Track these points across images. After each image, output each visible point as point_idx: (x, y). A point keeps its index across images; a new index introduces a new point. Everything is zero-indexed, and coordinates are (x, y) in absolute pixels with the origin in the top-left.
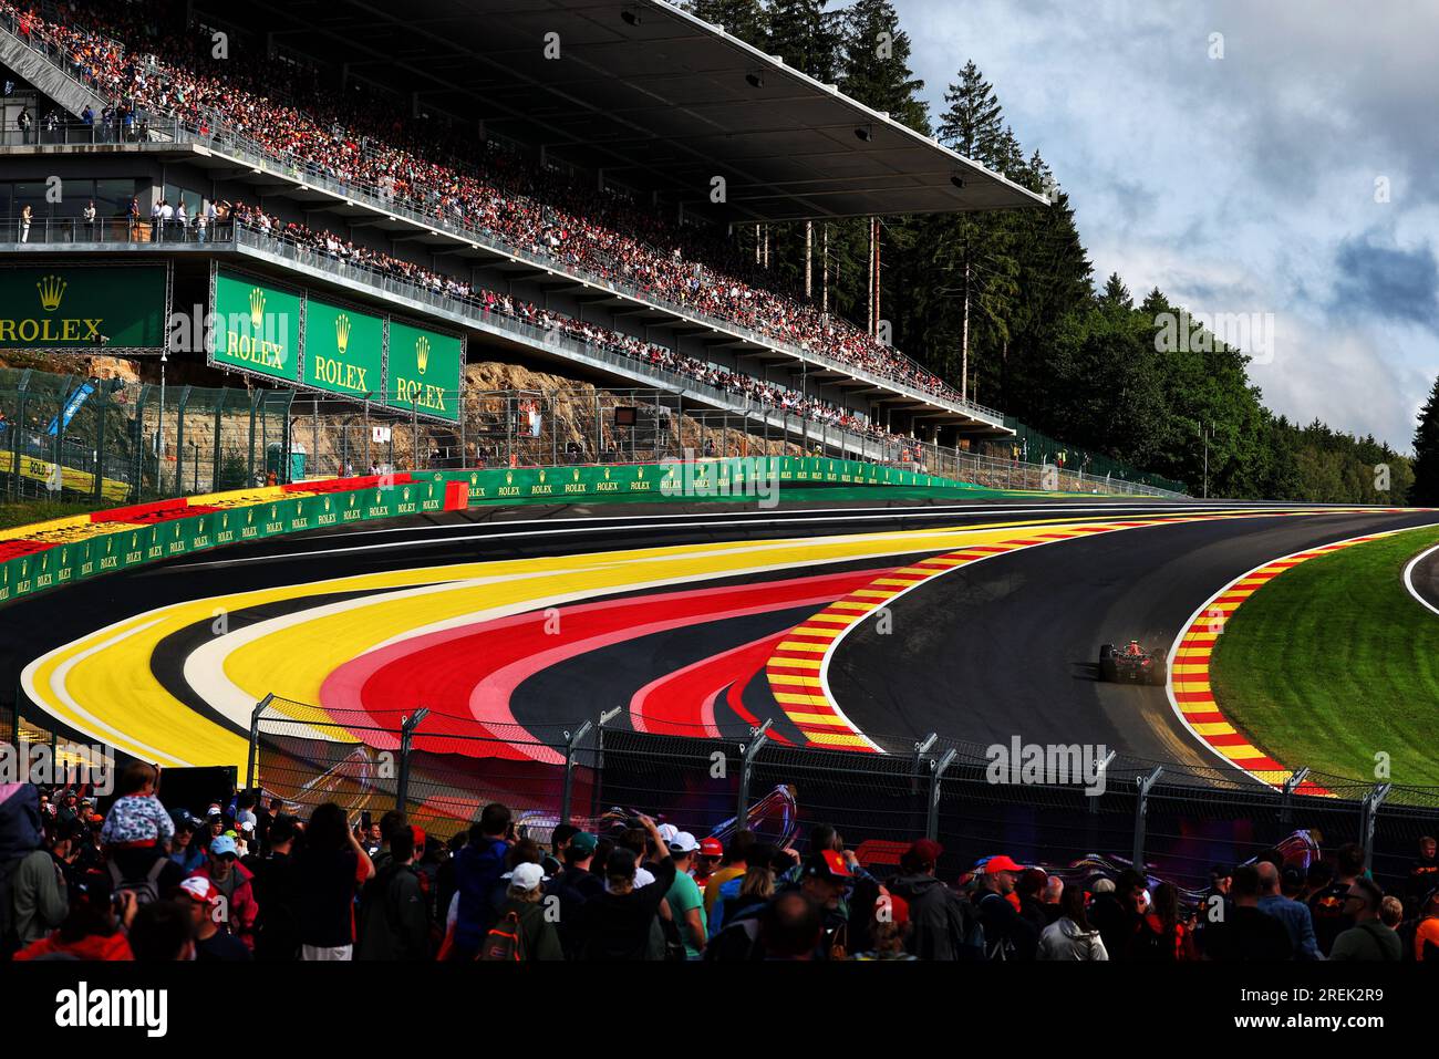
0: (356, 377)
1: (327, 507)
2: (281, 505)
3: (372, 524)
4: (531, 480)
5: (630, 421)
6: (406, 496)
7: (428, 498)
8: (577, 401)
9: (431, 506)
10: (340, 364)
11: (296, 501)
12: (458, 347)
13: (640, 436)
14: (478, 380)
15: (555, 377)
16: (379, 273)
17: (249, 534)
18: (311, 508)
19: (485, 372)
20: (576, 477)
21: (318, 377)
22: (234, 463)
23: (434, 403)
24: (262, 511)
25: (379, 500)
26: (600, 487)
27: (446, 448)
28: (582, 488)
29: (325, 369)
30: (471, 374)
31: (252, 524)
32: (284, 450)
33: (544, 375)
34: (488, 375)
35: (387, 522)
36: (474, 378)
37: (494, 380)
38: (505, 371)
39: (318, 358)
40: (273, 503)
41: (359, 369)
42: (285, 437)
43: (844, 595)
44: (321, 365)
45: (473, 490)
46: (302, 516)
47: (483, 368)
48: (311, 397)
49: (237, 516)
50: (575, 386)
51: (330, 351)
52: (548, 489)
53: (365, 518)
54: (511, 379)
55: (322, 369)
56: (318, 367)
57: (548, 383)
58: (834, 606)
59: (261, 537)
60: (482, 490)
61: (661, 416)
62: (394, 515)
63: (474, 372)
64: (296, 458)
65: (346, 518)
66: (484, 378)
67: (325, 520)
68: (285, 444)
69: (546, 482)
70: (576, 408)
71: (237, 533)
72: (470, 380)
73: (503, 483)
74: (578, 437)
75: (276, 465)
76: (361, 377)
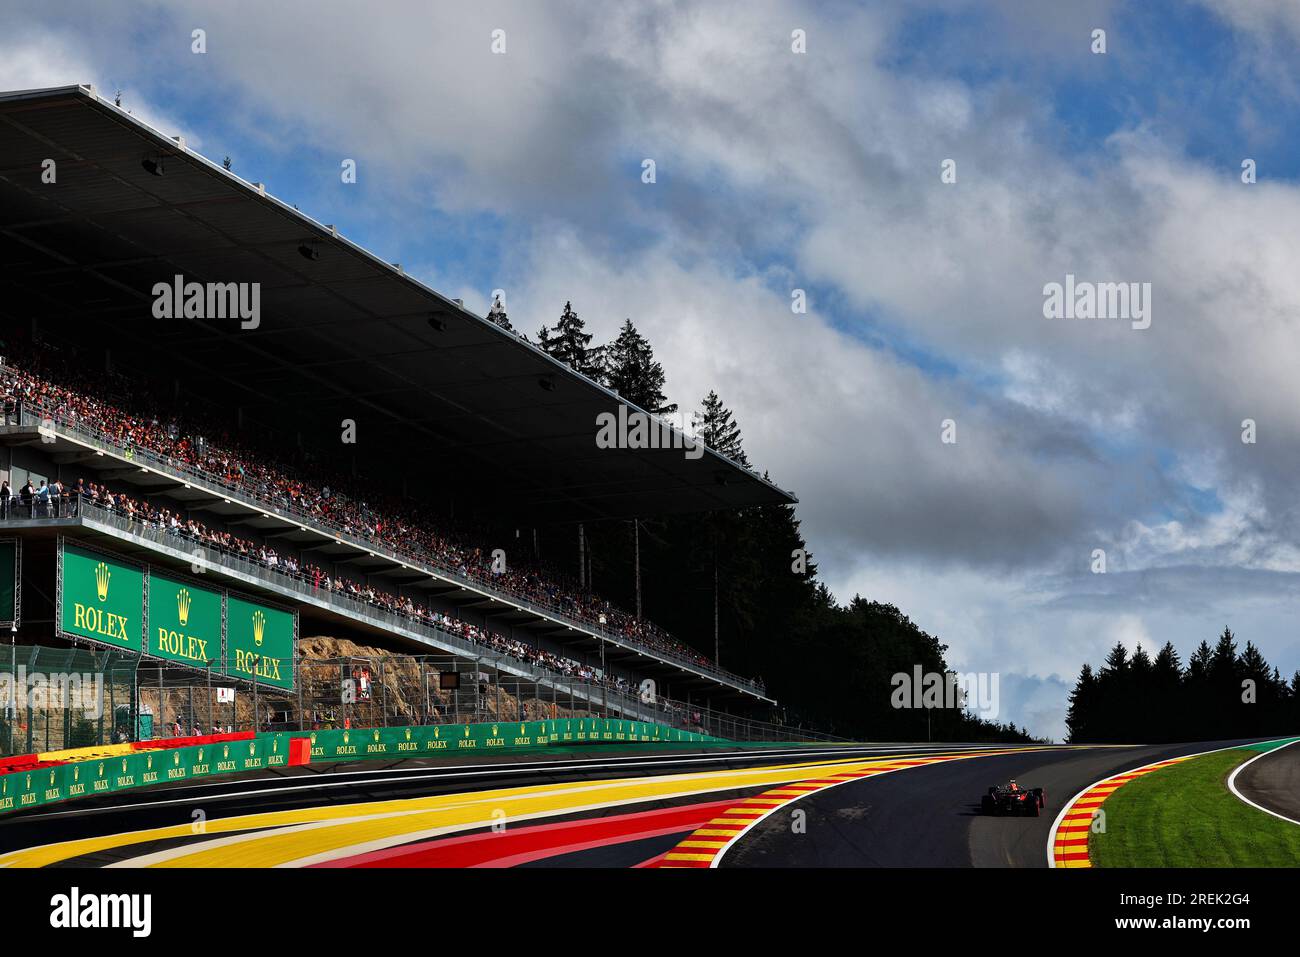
0: (197, 649)
1: (177, 761)
2: (131, 759)
3: (220, 777)
4: (367, 740)
5: (454, 685)
6: (252, 752)
7: (272, 754)
8: (400, 672)
9: (276, 761)
10: (181, 636)
11: (147, 755)
12: (291, 622)
13: (462, 700)
14: (310, 652)
15: (379, 650)
16: (216, 549)
17: (101, 787)
18: (161, 765)
19: (316, 645)
20: (408, 737)
21: (161, 648)
22: (85, 725)
23: (270, 673)
24: (112, 765)
25: (226, 755)
26: (430, 745)
27: (281, 714)
28: (413, 747)
29: (168, 640)
30: (303, 647)
31: (103, 777)
32: (132, 711)
33: (370, 648)
34: (319, 647)
35: (235, 775)
36: (306, 651)
37: (325, 652)
38: (334, 644)
39: (161, 630)
40: (123, 757)
41: (200, 641)
42: (133, 699)
43: (703, 824)
44: (164, 637)
45: (313, 748)
46: (152, 769)
47: (314, 641)
48: (155, 665)
49: (88, 769)
50: (399, 660)
51: (173, 624)
52: (382, 748)
53: (213, 772)
54: (340, 651)
55: (165, 640)
56: (161, 639)
57: (372, 654)
58: (697, 833)
59: (113, 790)
60: (321, 749)
61: (480, 681)
62: (241, 770)
63: (307, 645)
64: (144, 720)
65: (195, 772)
66: (315, 650)
67: (173, 774)
68: (132, 705)
69: (380, 741)
70: (400, 679)
71: (89, 786)
72: (302, 653)
73: (341, 743)
74: (403, 705)
76: (202, 648)
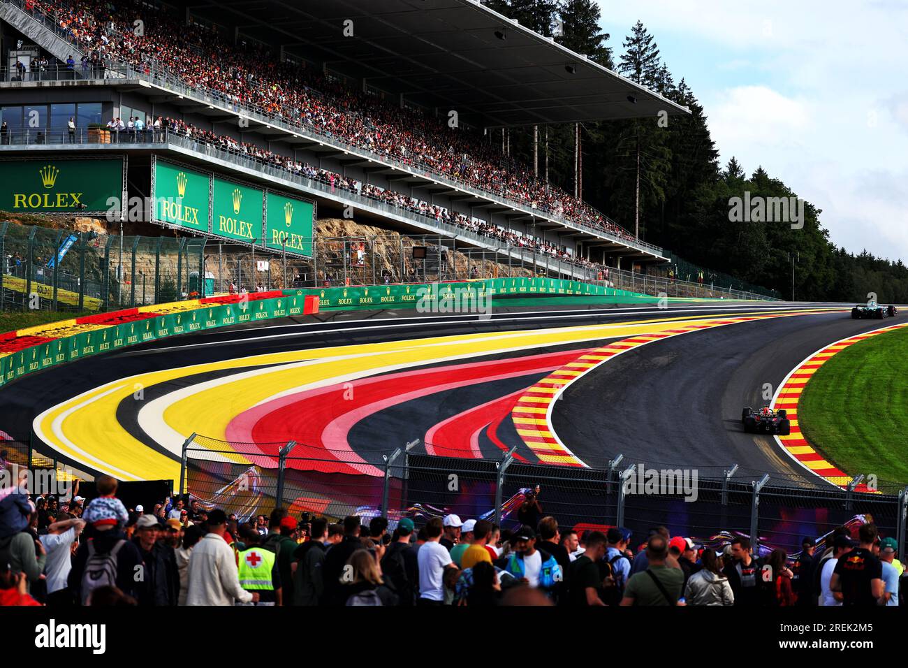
0: (246, 229)
1: (228, 313)
2: (198, 312)
3: (257, 323)
4: (359, 294)
5: (423, 256)
6: (279, 305)
7: (293, 307)
8: (388, 243)
9: (295, 311)
10: (235, 221)
11: (209, 309)
12: (311, 209)
13: (429, 265)
14: (324, 230)
15: (373, 227)
16: (260, 162)
17: (178, 331)
18: (218, 314)
19: (329, 225)
20: (388, 292)
21: (221, 230)
22: (169, 285)
23: (296, 246)
24: (186, 316)
25: (261, 308)
26: (403, 298)
27: (304, 275)
28: (392, 299)
29: (226, 224)
30: (319, 226)
31: (181, 324)
32: (200, 276)
33: (367, 226)
34: (331, 227)
35: (267, 322)
36: (322, 229)
37: (335, 230)
38: (341, 224)
39: (221, 217)
40: (194, 311)
41: (248, 224)
42: (201, 268)
43: (561, 366)
44: (223, 222)
45: (322, 301)
46: (213, 318)
47: (327, 222)
48: (217, 242)
49: (170, 319)
50: (386, 234)
51: (230, 213)
52: (370, 300)
53: (253, 319)
54: (345, 229)
55: (224, 224)
56: (221, 223)
57: (369, 231)
58: (555, 373)
59: (186, 332)
60: (328, 301)
61: (442, 252)
62: (271, 318)
63: (322, 225)
64: (208, 282)
65: (240, 319)
66: (328, 228)
67: (227, 321)
68: (201, 273)
69: (369, 296)
70: (387, 247)
71: (171, 330)
72: (319, 231)
73: (341, 296)
75: (195, 287)
76: (249, 229)
